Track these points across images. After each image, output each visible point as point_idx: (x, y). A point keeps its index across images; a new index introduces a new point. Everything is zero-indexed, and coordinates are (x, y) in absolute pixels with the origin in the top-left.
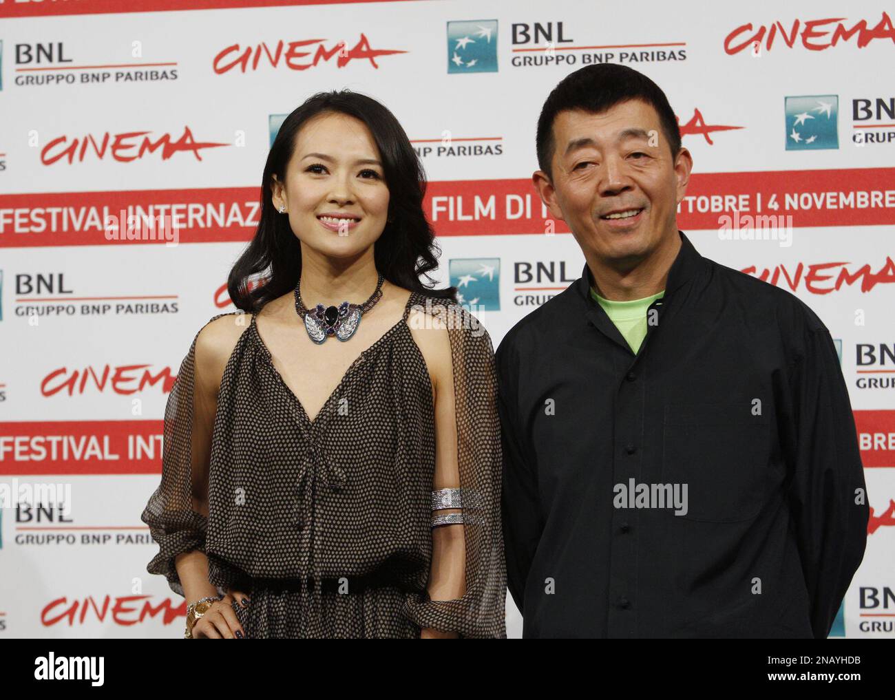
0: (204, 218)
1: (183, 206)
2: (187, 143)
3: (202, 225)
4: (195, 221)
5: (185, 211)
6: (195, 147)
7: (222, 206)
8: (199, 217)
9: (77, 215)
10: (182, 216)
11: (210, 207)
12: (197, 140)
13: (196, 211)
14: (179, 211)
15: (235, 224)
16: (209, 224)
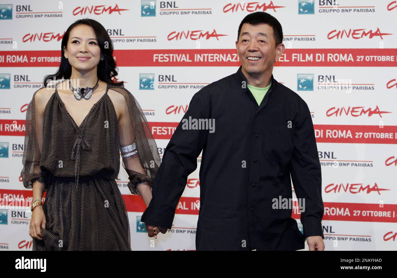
0: (219, 59)
1: (212, 55)
2: (214, 35)
3: (218, 61)
4: (216, 59)
5: (213, 56)
6: (217, 36)
7: (225, 55)
8: (217, 58)
9: (179, 56)
10: (212, 58)
11: (221, 55)
12: (218, 33)
13: (217, 56)
14: (211, 56)
15: (229, 61)
16: (221, 60)
